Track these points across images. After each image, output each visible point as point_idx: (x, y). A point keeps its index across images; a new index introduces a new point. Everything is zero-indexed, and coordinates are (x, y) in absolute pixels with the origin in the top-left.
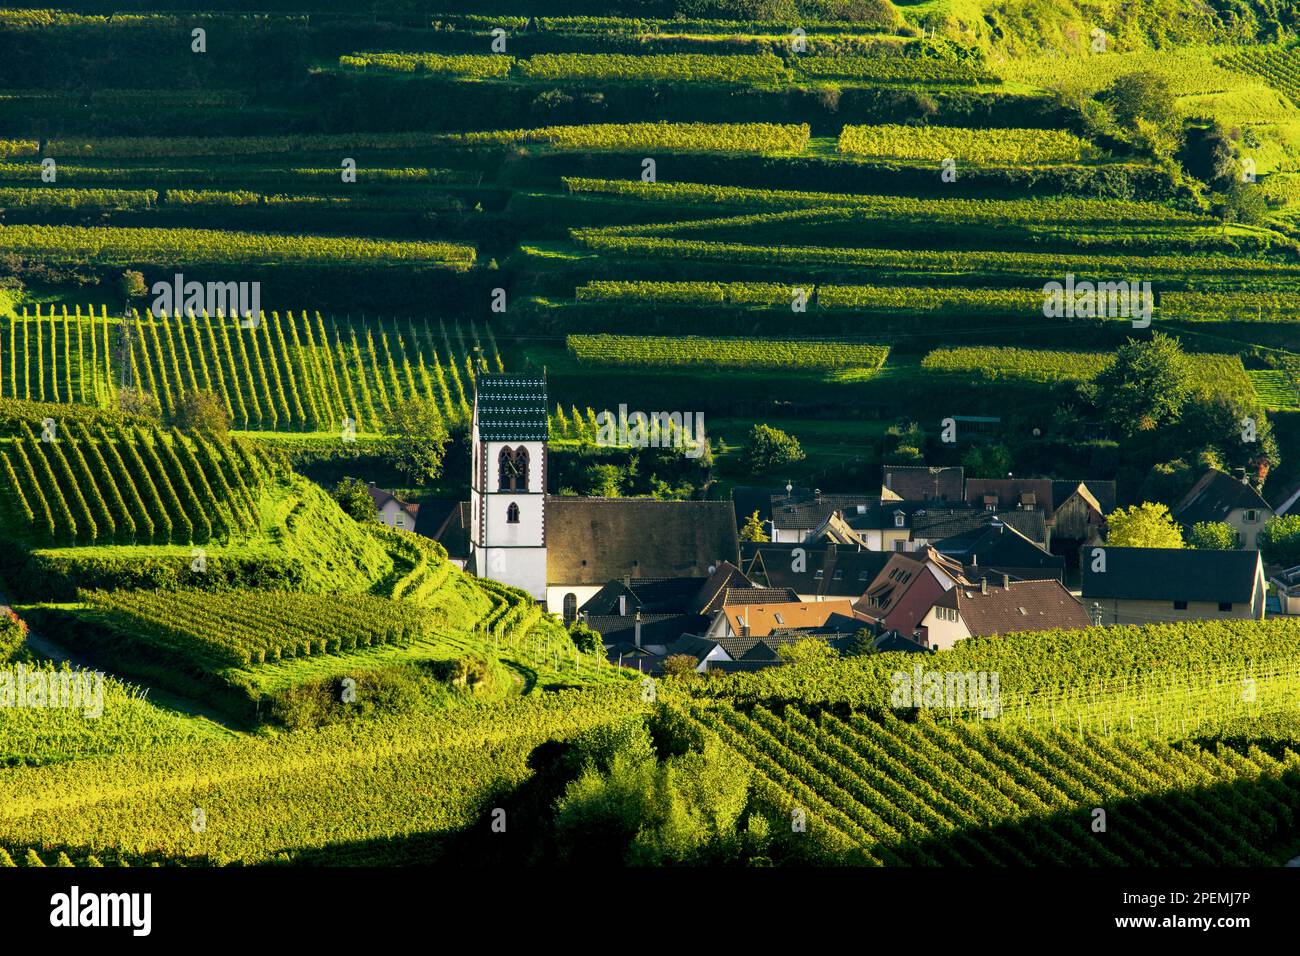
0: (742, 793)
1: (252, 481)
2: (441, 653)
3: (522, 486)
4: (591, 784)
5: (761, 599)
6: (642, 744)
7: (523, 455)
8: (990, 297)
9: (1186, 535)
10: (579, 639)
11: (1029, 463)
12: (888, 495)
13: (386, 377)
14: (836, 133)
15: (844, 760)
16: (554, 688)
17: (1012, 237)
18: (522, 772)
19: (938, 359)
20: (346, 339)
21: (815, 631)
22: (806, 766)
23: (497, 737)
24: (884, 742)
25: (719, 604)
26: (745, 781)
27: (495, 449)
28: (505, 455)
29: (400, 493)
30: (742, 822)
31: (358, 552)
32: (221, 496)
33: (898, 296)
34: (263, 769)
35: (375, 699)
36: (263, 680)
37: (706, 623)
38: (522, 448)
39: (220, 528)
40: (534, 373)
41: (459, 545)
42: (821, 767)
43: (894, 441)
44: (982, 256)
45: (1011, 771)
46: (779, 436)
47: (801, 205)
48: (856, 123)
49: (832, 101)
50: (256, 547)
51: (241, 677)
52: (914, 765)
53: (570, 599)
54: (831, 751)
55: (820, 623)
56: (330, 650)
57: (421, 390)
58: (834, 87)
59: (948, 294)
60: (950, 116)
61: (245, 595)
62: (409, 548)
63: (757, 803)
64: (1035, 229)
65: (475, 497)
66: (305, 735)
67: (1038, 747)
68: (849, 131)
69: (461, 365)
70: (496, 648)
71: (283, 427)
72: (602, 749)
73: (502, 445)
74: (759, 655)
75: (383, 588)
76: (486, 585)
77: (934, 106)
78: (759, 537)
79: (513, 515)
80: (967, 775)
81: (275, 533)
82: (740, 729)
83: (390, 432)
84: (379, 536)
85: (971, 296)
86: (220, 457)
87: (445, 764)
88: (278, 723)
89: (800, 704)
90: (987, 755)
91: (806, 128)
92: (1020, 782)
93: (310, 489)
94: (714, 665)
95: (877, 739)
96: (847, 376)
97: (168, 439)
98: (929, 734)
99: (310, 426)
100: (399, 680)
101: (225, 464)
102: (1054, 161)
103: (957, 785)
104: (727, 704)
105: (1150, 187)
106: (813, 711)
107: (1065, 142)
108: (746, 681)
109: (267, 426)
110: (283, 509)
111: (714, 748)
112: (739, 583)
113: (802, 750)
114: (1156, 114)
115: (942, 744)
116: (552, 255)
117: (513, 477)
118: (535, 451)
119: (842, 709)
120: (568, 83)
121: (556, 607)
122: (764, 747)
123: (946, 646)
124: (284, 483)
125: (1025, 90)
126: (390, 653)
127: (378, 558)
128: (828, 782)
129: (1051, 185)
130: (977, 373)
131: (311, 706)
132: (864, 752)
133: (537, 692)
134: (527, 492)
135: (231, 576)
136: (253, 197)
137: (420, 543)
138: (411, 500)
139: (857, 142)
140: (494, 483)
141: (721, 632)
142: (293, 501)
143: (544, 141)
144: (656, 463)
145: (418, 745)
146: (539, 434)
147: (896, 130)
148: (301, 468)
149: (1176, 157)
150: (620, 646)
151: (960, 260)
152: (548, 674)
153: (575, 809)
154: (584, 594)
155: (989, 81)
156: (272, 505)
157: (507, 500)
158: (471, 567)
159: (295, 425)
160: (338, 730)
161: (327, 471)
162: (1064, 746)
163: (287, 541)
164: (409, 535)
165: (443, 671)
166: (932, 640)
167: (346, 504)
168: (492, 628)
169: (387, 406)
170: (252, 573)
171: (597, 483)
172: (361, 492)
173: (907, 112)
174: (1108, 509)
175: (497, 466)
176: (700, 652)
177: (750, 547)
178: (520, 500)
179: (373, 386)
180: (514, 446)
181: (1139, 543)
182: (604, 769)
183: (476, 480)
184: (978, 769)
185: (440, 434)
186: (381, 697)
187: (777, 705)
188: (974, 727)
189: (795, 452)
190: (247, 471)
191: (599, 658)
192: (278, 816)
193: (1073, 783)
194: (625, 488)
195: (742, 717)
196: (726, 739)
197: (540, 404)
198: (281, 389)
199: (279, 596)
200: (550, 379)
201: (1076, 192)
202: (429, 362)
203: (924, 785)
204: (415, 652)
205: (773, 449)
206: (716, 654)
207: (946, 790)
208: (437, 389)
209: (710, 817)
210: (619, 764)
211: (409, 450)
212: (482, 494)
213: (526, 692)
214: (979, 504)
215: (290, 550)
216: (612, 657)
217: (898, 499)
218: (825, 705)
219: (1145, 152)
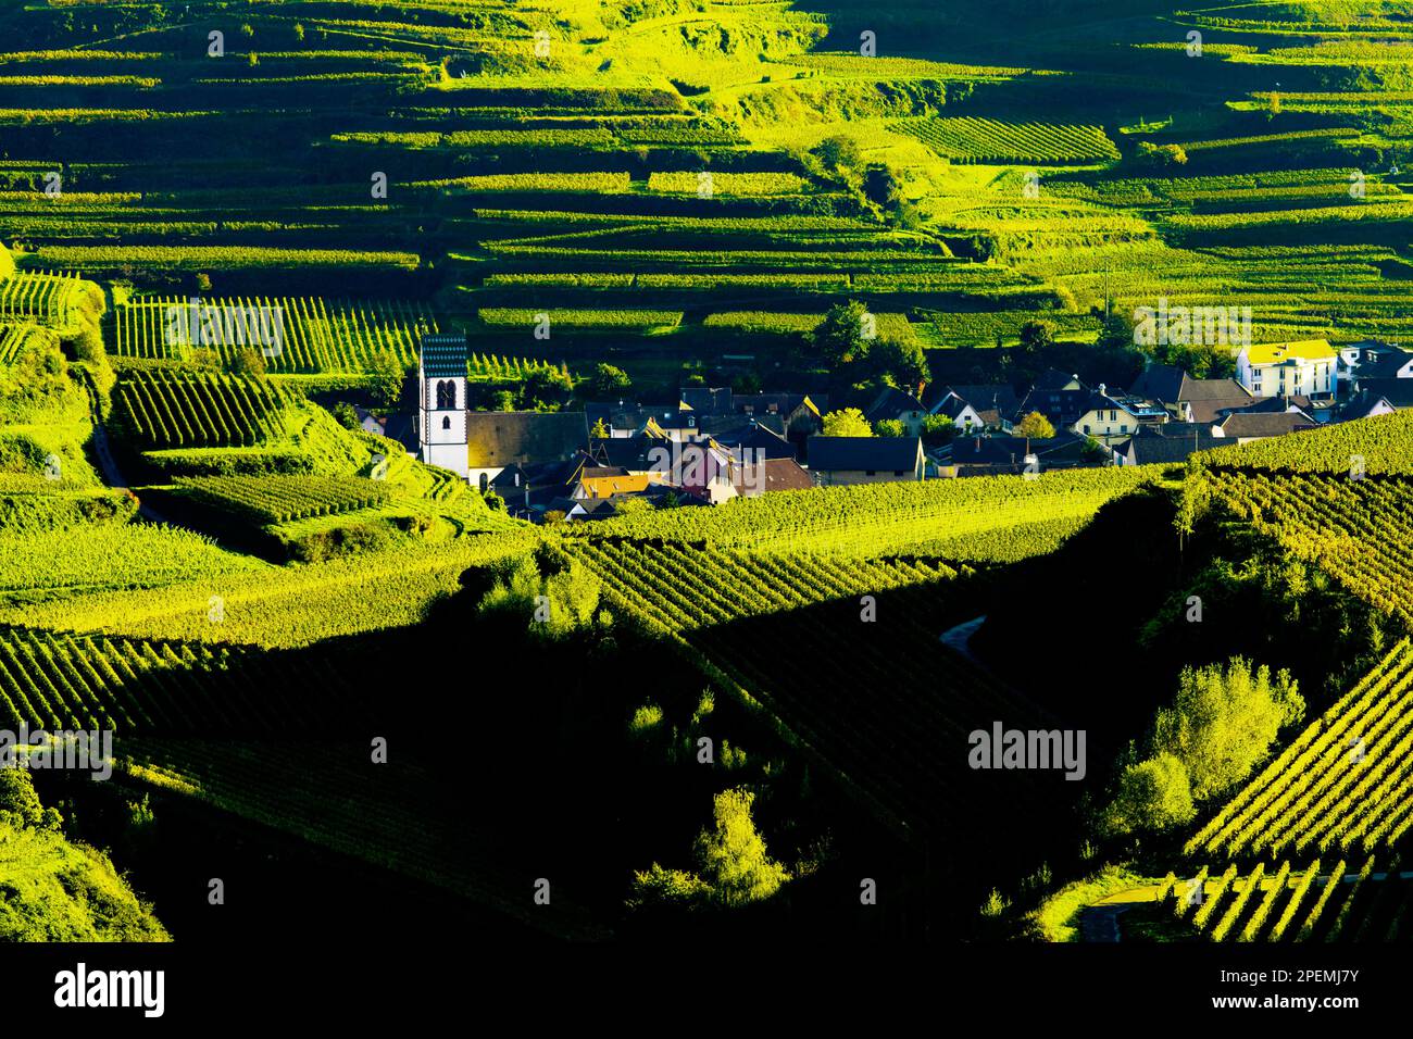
0: (596, 598)
1: (280, 405)
2: (402, 513)
3: (451, 406)
4: (499, 593)
5: (605, 474)
6: (531, 567)
7: (452, 386)
8: (745, 279)
9: (873, 429)
10: (491, 503)
11: (773, 384)
12: (684, 406)
13: (364, 338)
14: (646, 178)
15: (659, 575)
16: (475, 533)
17: (759, 241)
18: (455, 587)
19: (713, 320)
20: (338, 315)
21: (639, 494)
22: (635, 579)
23: (439, 565)
24: (686, 564)
25: (578, 477)
26: (597, 590)
27: (434, 382)
28: (440, 386)
29: (375, 412)
30: (595, 615)
31: (348, 450)
32: (261, 415)
33: (688, 280)
34: (291, 588)
35: (361, 543)
36: (290, 532)
37: (571, 489)
38: (451, 382)
39: (261, 436)
40: (458, 333)
41: (412, 443)
42: (645, 580)
43: (689, 372)
44: (740, 254)
45: (765, 580)
46: (614, 370)
47: (625, 223)
48: (659, 171)
49: (644, 157)
50: (283, 448)
51: (276, 530)
52: (703, 577)
53: (484, 476)
54: (651, 569)
55: (643, 489)
56: (332, 512)
57: (387, 346)
58: (644, 148)
59: (720, 278)
60: (719, 165)
61: (277, 478)
62: (381, 446)
63: (604, 603)
64: (774, 236)
65: (422, 412)
66: (317, 566)
67: (782, 565)
68: (654, 176)
69: (411, 329)
70: (437, 509)
71: (299, 371)
72: (506, 572)
73: (438, 380)
74: (604, 510)
75: (365, 472)
76: (430, 469)
77: (708, 159)
78: (603, 434)
79: (446, 424)
80: (738, 583)
81: (296, 439)
82: (593, 557)
83: (367, 372)
84: (363, 439)
85: (734, 279)
86: (260, 391)
87: (405, 583)
88: (301, 559)
89: (631, 540)
90: (750, 570)
91: (627, 175)
92: (771, 587)
93: (318, 410)
94: (575, 517)
95: (679, 561)
96: (656, 331)
97: (226, 380)
98: (713, 558)
99: (317, 370)
100: (376, 530)
101: (263, 395)
102: (785, 193)
103: (731, 590)
104: (585, 541)
105: (847, 208)
106: (639, 544)
107: (791, 181)
108: (596, 526)
109: (290, 371)
110: (301, 423)
111: (577, 569)
112: (590, 464)
113: (632, 569)
114: (849, 162)
115: (721, 564)
116: (468, 258)
117: (446, 399)
118: (460, 383)
119: (657, 543)
120: (477, 149)
121: (475, 482)
122: (608, 568)
123: (722, 501)
124: (301, 406)
125: (767, 148)
126: (369, 513)
127: (361, 453)
128: (651, 589)
129: (782, 208)
130: (739, 328)
131: (321, 547)
132: (671, 569)
133: (464, 536)
134: (455, 409)
135: (268, 466)
136: (278, 225)
137: (388, 442)
138: (381, 415)
139: (660, 183)
140: (433, 404)
141: (580, 496)
142: (307, 418)
143: (462, 185)
144: (535, 388)
145: (389, 571)
146: (462, 372)
147: (684, 175)
148: (311, 397)
149: (862, 189)
150: (516, 507)
151: (726, 257)
152: (470, 525)
153: (489, 609)
154: (493, 473)
155: (743, 143)
156: (292, 419)
157: (443, 414)
158: (420, 457)
159: (307, 370)
160: (337, 562)
161: (328, 398)
162: (799, 563)
163: (303, 442)
164: (381, 439)
165: (404, 524)
166: (713, 499)
167: (340, 419)
168: (434, 496)
169: (365, 356)
170: (282, 464)
171: (500, 402)
172: (349, 412)
173: (692, 164)
174: (824, 413)
175: (436, 393)
176: (567, 508)
177: (597, 441)
178: (450, 414)
179: (356, 344)
180: (446, 380)
181: (843, 434)
182: (507, 584)
183: (422, 402)
184: (745, 579)
185: (399, 373)
186: (365, 541)
187: (616, 541)
188: (742, 553)
189: (624, 380)
190: (277, 400)
191: (503, 512)
192: (301, 617)
193: (805, 587)
194: (516, 405)
195: (594, 549)
196: (585, 563)
197: (462, 353)
198: (297, 347)
199: (298, 479)
200: (468, 337)
201: (800, 212)
202: (391, 328)
203: (710, 590)
204: (387, 512)
205: (610, 378)
206: (577, 509)
207: (724, 593)
208: (397, 345)
209: (575, 613)
210: (517, 581)
211: (379, 383)
212: (426, 411)
213: (457, 536)
214: (741, 411)
215: (305, 450)
216: (511, 513)
217: (690, 409)
218: (646, 540)
219: (841, 185)
